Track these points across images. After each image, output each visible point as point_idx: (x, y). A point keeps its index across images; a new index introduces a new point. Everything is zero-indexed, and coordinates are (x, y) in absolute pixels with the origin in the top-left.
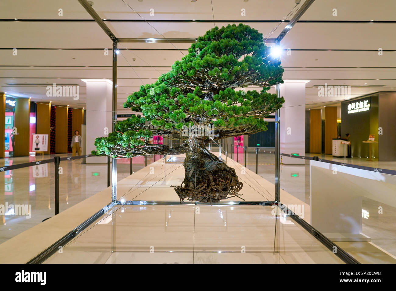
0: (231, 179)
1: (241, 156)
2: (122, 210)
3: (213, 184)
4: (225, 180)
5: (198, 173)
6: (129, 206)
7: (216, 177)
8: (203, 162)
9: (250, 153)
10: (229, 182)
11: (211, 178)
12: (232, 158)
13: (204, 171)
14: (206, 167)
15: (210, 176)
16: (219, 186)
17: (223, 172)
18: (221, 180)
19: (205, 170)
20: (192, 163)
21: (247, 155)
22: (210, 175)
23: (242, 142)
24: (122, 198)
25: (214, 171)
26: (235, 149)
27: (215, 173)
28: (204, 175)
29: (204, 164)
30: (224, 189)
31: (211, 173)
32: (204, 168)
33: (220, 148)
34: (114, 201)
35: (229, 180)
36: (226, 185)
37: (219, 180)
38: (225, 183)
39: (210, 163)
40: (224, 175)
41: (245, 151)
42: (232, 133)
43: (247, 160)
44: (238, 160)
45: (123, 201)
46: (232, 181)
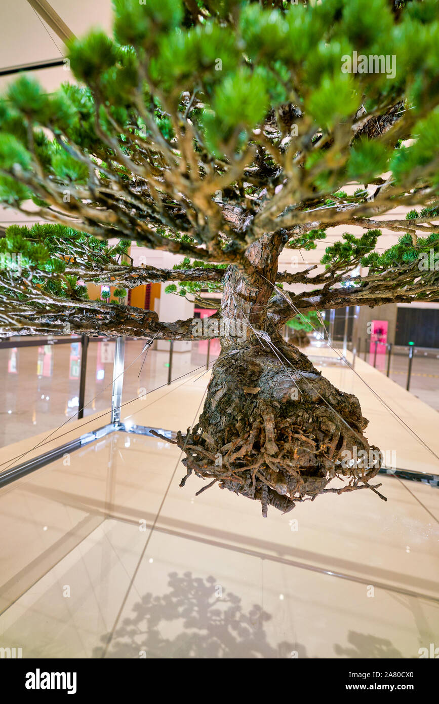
0: (341, 439)
1: (382, 359)
2: (127, 442)
3: (272, 448)
4: (316, 440)
5: (237, 400)
6: (138, 435)
7: (287, 425)
8: (256, 369)
9: (397, 354)
10: (333, 446)
11: (269, 426)
12: (365, 360)
13: (255, 396)
14: (261, 384)
15: (266, 417)
16: (292, 459)
17: (313, 409)
18: (304, 438)
19: (258, 394)
20: (227, 370)
21: (392, 357)
22: (268, 413)
23: (384, 337)
24: (128, 419)
25: (284, 401)
26: (372, 347)
27: (286, 408)
28: (250, 412)
29: (260, 375)
30: (311, 467)
31: (274, 407)
32: (255, 387)
33: (345, 343)
34: (114, 422)
35: (331, 440)
36: (321, 455)
37: (296, 436)
38: (318, 447)
39: (277, 373)
40: (316, 420)
41: (388, 351)
42: (360, 294)
43: (391, 365)
44: (377, 364)
45: (129, 425)
46: (345, 444)
